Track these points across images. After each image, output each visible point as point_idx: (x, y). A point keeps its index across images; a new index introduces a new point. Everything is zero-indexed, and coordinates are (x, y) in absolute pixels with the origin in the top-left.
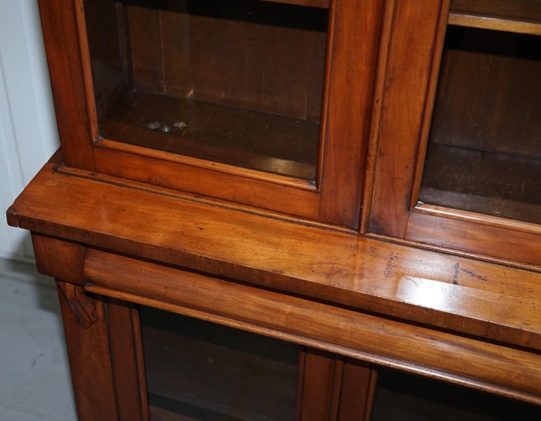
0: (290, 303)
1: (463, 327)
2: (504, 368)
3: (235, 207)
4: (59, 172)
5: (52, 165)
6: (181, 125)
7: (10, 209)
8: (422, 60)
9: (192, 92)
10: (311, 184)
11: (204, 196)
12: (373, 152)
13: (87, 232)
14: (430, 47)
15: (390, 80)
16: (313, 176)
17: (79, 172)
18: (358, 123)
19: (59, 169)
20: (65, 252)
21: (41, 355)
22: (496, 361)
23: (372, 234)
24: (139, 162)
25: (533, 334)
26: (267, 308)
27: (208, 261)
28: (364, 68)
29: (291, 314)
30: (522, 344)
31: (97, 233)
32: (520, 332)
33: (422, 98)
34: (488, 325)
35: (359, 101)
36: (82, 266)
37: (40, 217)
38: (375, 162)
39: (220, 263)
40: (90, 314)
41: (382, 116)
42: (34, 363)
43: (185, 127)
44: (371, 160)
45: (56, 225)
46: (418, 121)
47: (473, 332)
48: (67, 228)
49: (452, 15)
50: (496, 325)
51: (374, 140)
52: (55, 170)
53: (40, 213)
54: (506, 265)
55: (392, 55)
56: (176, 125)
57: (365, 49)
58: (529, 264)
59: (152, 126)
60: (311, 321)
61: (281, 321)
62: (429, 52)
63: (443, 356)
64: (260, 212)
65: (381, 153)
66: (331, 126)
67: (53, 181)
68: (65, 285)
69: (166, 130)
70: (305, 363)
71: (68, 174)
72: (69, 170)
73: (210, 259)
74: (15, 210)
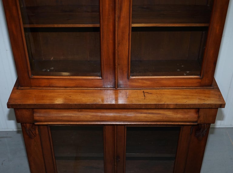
0: (100, 113)
1: (150, 107)
2: (161, 116)
3: (78, 88)
4: (19, 89)
5: (16, 88)
6: (52, 68)
7: (7, 103)
8: (126, 37)
9: (52, 58)
10: (100, 77)
11: (68, 87)
12: (117, 65)
13: (36, 104)
14: (128, 33)
15: (119, 44)
16: (100, 75)
17: (25, 88)
18: (111, 57)
19: (19, 88)
20: (27, 113)
21: (4, 161)
22: (159, 115)
23: (119, 88)
24: (46, 81)
25: (167, 104)
26: (94, 116)
27: (76, 105)
28: (111, 41)
29: (101, 116)
30: (165, 108)
31: (39, 104)
32: (164, 104)
33: (128, 47)
34: (156, 105)
35: (111, 51)
36: (33, 117)
37: (19, 103)
38: (118, 67)
39: (79, 104)
40: (34, 134)
41: (118, 54)
42: (2, 164)
43: (54, 69)
44: (116, 67)
45: (25, 105)
46: (128, 54)
47: (152, 108)
48: (29, 105)
49: (132, 24)
50: (158, 104)
51: (116, 61)
52: (17, 89)
53: (19, 102)
54: (156, 89)
55: (118, 37)
56: (51, 69)
57: (111, 36)
58: (161, 87)
59: (44, 70)
60: (107, 116)
61: (99, 118)
62: (128, 34)
63: (145, 117)
64: (86, 88)
65: (119, 64)
66: (104, 59)
67: (18, 92)
68: (26, 125)
69: (48, 71)
70: (105, 131)
71: (22, 89)
72: (22, 88)
73: (76, 104)
74: (10, 103)
